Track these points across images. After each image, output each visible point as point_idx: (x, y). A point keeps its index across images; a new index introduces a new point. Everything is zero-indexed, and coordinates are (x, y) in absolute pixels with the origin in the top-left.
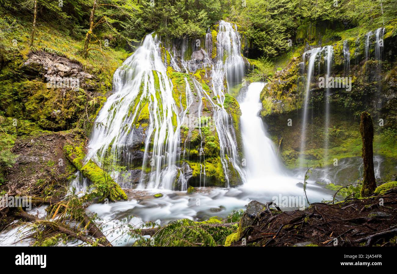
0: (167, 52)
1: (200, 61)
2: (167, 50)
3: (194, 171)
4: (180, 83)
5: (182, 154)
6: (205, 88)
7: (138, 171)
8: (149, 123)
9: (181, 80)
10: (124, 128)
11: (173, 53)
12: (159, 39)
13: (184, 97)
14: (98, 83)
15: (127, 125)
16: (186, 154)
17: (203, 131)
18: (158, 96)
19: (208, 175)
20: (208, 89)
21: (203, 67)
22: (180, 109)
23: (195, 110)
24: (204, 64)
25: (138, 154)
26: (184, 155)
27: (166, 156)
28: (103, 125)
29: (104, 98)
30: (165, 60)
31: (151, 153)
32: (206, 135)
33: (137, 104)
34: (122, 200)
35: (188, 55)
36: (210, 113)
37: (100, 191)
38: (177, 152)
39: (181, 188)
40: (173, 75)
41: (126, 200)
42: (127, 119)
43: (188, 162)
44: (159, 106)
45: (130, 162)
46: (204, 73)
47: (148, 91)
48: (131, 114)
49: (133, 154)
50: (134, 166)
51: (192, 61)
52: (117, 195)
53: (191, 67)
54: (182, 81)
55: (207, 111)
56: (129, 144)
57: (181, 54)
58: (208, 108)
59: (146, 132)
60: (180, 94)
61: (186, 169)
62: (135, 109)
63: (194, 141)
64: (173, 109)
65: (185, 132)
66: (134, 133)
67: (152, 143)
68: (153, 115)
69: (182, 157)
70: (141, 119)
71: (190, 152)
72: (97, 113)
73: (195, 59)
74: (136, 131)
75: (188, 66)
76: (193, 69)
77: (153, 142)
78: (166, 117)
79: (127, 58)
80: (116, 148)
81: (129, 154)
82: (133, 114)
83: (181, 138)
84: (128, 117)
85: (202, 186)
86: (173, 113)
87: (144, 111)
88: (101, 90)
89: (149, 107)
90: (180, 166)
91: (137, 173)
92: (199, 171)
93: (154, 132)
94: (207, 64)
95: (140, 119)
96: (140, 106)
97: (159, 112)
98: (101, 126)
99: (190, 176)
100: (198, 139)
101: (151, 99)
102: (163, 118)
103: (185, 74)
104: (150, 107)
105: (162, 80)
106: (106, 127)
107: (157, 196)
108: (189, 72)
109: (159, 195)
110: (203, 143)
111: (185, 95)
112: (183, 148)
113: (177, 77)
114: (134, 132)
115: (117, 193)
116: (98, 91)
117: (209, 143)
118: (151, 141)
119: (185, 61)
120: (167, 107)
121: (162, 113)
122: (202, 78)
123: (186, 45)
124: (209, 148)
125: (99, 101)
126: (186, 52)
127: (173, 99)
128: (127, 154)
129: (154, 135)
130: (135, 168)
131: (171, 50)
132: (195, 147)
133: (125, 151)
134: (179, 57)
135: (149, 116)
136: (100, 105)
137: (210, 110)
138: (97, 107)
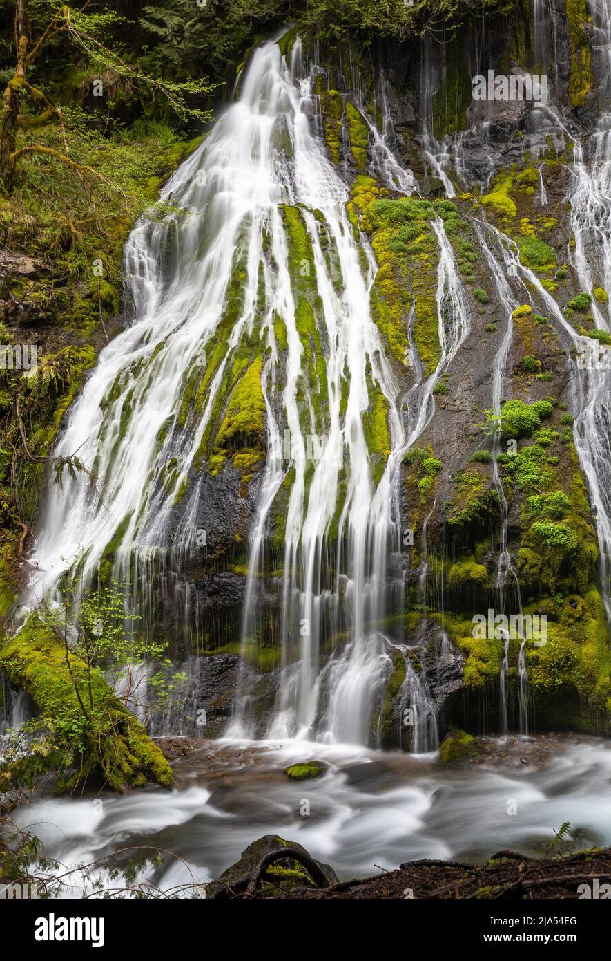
0: (350, 108)
1: (513, 127)
2: (350, 99)
3: (471, 660)
4: (410, 247)
5: (412, 583)
6: (531, 260)
7: (227, 662)
8: (264, 448)
9: (413, 237)
10: (162, 476)
11: (380, 110)
12: (312, 58)
13: (426, 313)
14: (59, 290)
15: (174, 463)
16: (430, 580)
17: (510, 473)
18: (306, 320)
19: (539, 678)
20: (548, 262)
21: (529, 155)
22: (404, 375)
23: (474, 373)
24: (533, 139)
25: (222, 586)
26: (422, 587)
27: (341, 595)
28: (80, 467)
29: (87, 353)
30: (344, 148)
31: (275, 580)
32: (527, 490)
33: (216, 369)
34: (152, 785)
35: (452, 106)
36: (550, 380)
37: (62, 747)
38: (391, 573)
39: (411, 738)
40: (379, 213)
41: (166, 788)
42: (174, 438)
43: (441, 616)
44: (310, 369)
45: (192, 622)
46: (533, 183)
47: (262, 305)
48: (191, 413)
49: (200, 586)
50: (211, 640)
51: (471, 135)
52: (130, 763)
53: (468, 165)
54: (422, 238)
55: (535, 371)
56: (181, 543)
57: (416, 110)
58: (542, 358)
59: (251, 490)
60: (407, 301)
61: (435, 651)
62: (207, 391)
63: (465, 521)
64: (375, 374)
65: (422, 482)
66: (202, 497)
67: (277, 537)
68: (281, 414)
69: (412, 599)
70: (229, 432)
71: (446, 570)
72: (58, 420)
73: (486, 124)
74: (210, 488)
75: (452, 160)
76: (477, 171)
77: (283, 531)
78: (342, 415)
79: (179, 162)
80: (132, 564)
81: (185, 589)
82: (199, 414)
83: (404, 510)
84: (179, 428)
85: (514, 729)
86: (374, 391)
87: (241, 396)
88: (76, 320)
89: (265, 376)
90: (408, 638)
91: (221, 671)
92: (493, 661)
93: (285, 490)
94: (549, 140)
95: (224, 431)
96: (228, 374)
97: (308, 396)
98: (72, 472)
99: (454, 685)
100: (482, 512)
101: (277, 339)
102: (328, 422)
103: (438, 201)
104: (269, 378)
105: (324, 244)
106: (93, 478)
107: (295, 772)
108: (459, 188)
109: (305, 770)
110: (510, 528)
111: (434, 303)
112: (418, 554)
113: (394, 222)
114: (201, 491)
115: (132, 757)
116: (62, 323)
117: (540, 525)
118: (273, 528)
119: (440, 139)
120: (346, 370)
121: (322, 401)
122: (521, 212)
123: (436, 62)
124: (542, 553)
125: (62, 368)
126: (438, 97)
127: (374, 327)
128: (178, 587)
129: (286, 501)
130: (212, 649)
131: (367, 99)
132: (474, 549)
133: (167, 575)
134: (407, 124)
135: (264, 418)
136: (67, 385)
137: (553, 366)
138: (59, 394)
